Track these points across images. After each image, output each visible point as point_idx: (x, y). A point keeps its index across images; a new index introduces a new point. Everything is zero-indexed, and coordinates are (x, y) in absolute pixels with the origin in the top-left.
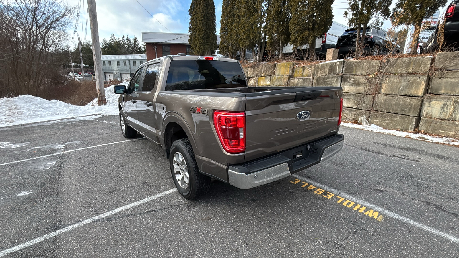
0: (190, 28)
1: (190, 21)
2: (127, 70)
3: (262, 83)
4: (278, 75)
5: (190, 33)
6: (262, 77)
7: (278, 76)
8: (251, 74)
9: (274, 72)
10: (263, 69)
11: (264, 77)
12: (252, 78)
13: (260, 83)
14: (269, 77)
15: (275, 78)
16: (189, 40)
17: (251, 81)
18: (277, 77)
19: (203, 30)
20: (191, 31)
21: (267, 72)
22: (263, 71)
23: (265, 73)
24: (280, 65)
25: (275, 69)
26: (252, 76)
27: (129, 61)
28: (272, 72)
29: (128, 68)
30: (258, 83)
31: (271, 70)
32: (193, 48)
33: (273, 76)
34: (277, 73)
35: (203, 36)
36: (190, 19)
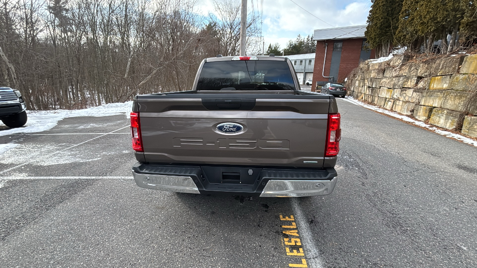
0: (369, 18)
1: (371, 9)
2: (302, 70)
3: (435, 86)
4: (464, 74)
5: (368, 24)
6: (437, 77)
7: (464, 76)
8: (422, 72)
9: (459, 68)
10: (441, 65)
11: (439, 77)
12: (424, 78)
13: (432, 86)
14: (449, 77)
15: (457, 79)
16: (365, 32)
17: (422, 82)
18: (461, 77)
19: (382, 19)
20: (369, 22)
21: (447, 69)
22: (440, 67)
23: (443, 70)
24: (471, 57)
25: (460, 64)
26: (423, 75)
27: (306, 60)
28: (454, 68)
29: (303, 68)
30: (429, 86)
31: (454, 66)
32: (369, 42)
33: (455, 75)
34: (463, 70)
35: (381, 26)
36: (372, 7)
